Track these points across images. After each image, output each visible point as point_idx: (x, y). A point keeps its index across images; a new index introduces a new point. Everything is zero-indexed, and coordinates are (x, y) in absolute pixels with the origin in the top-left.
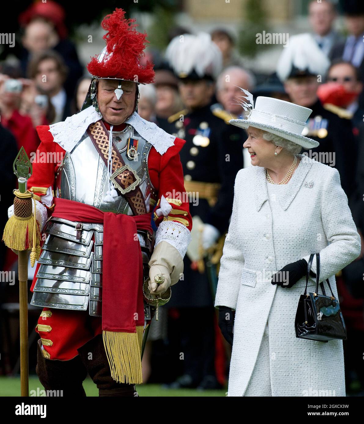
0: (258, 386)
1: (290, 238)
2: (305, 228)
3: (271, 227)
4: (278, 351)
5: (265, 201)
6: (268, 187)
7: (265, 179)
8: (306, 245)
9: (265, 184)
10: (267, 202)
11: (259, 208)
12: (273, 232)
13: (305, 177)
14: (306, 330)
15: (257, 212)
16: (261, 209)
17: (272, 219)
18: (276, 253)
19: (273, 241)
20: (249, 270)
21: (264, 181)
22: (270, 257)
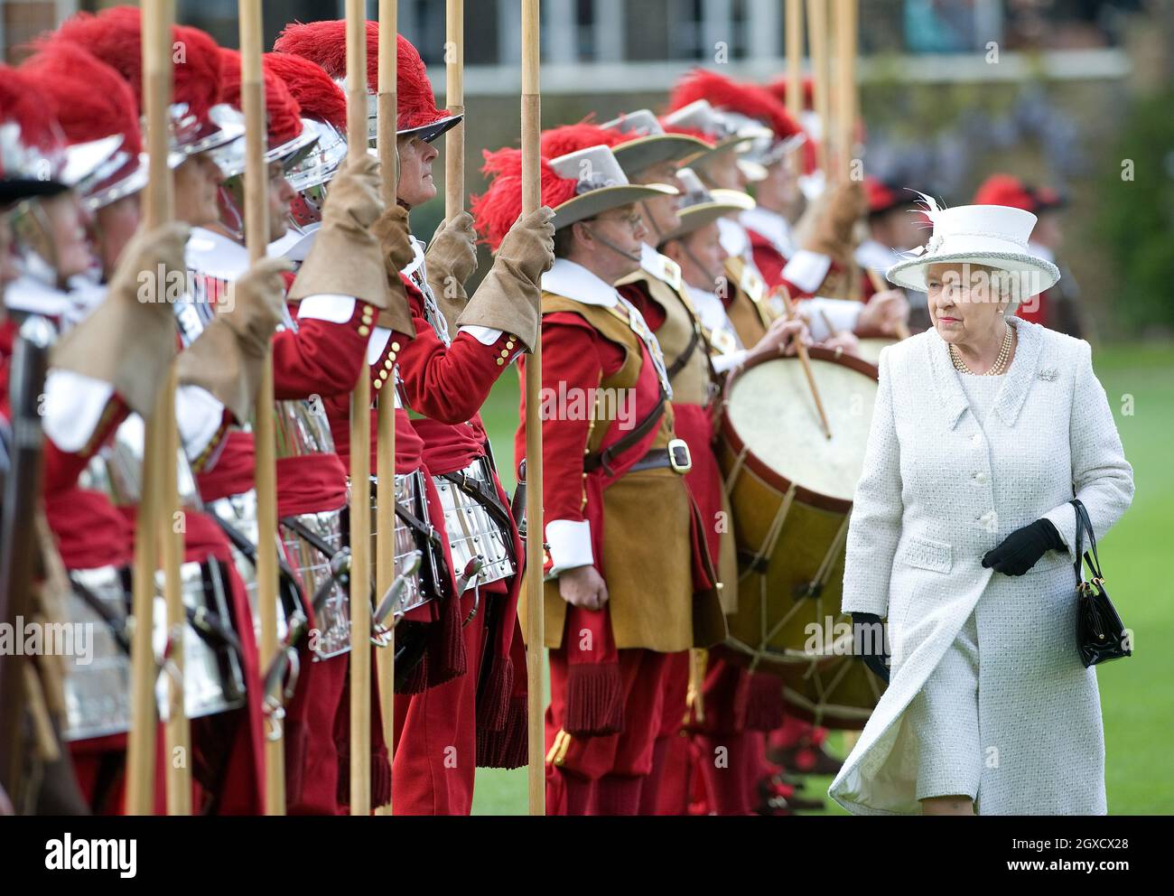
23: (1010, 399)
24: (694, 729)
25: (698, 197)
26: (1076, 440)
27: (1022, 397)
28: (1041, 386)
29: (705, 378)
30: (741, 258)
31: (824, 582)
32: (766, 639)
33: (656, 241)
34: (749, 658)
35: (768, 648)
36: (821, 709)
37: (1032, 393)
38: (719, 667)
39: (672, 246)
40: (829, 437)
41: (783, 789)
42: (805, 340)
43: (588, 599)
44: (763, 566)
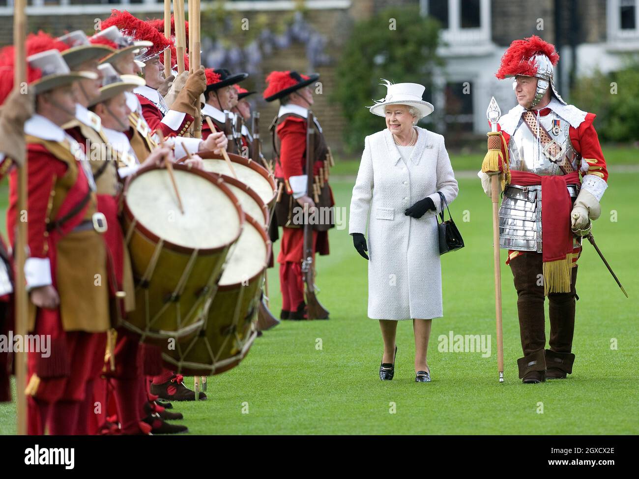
23: (417, 155)
24: (109, 375)
25: (114, 79)
26: (439, 171)
27: (421, 154)
28: (427, 151)
29: (114, 180)
30: (135, 113)
31: (181, 293)
32: (149, 325)
33: (87, 104)
34: (140, 336)
35: (151, 330)
36: (180, 364)
37: (424, 153)
38: (124, 340)
39: (100, 107)
40: (183, 213)
41: (159, 408)
42: (171, 159)
43: (48, 303)
44: (146, 285)
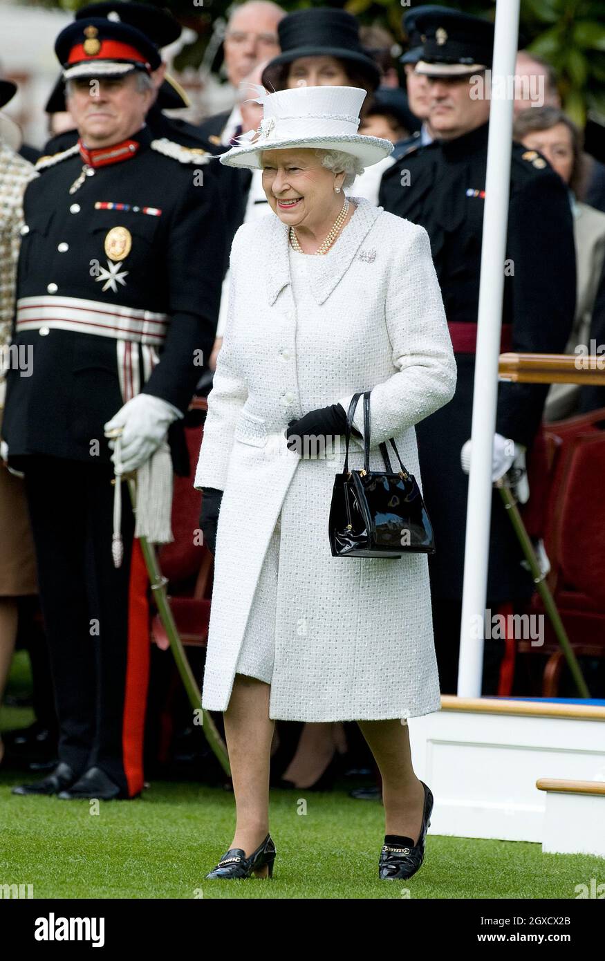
0: (262, 632)
1: (327, 358)
2: (357, 340)
3: (294, 336)
4: (295, 571)
5: (286, 286)
6: (292, 260)
7: (287, 244)
8: (357, 373)
9: (285, 253)
10: (289, 288)
11: (273, 300)
12: (296, 345)
13: (362, 242)
14: (351, 542)
15: (269, 307)
16: (277, 302)
17: (296, 321)
18: (301, 386)
19: (297, 363)
20: (251, 416)
21: (285, 247)
22: (289, 394)
